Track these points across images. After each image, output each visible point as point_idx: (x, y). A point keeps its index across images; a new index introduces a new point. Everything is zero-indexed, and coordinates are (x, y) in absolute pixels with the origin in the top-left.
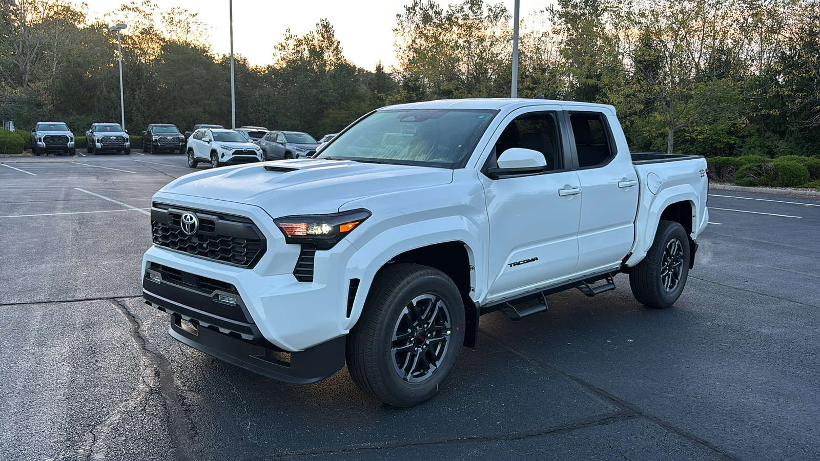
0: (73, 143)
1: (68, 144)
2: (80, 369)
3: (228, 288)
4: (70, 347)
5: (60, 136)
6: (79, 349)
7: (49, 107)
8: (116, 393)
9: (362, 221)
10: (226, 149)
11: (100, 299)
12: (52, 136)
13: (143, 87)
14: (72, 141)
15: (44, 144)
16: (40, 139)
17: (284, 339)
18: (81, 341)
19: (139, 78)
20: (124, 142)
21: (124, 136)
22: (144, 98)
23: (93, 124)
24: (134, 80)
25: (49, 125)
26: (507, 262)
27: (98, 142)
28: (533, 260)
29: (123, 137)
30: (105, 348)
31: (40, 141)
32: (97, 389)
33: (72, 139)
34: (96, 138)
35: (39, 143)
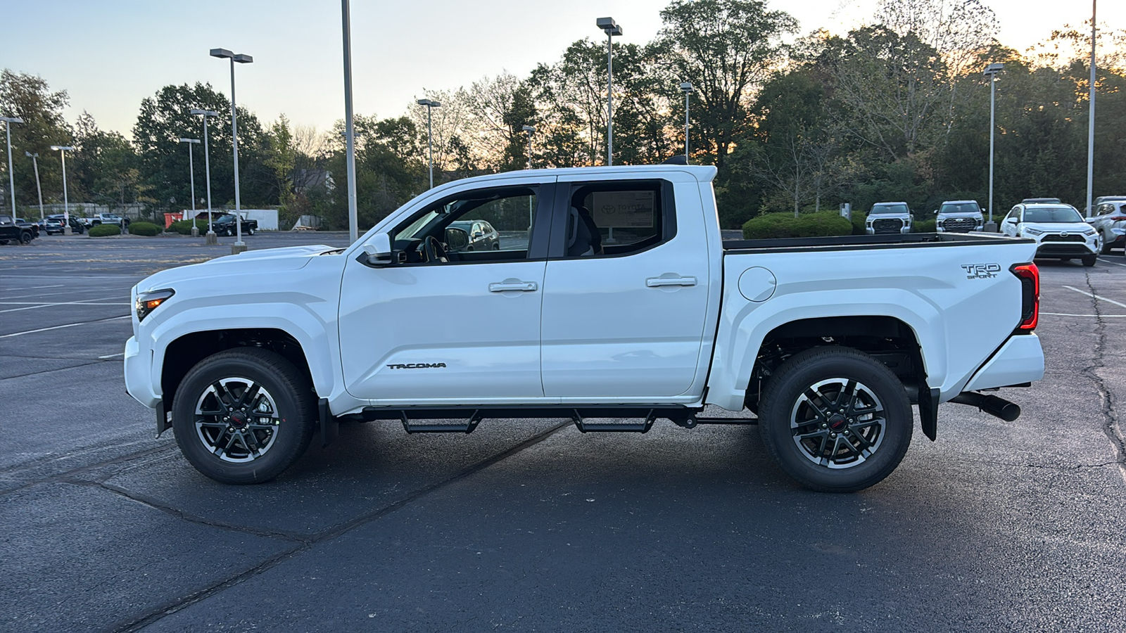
0: (908, 228)
1: (902, 229)
5: (892, 220)
7: (930, 182)
10: (1034, 233)
12: (883, 220)
13: (1050, 146)
14: (906, 225)
15: (873, 230)
16: (869, 223)
20: (975, 225)
21: (974, 217)
22: (1049, 161)
23: (944, 203)
24: (1038, 137)
25: (886, 206)
27: (940, 226)
28: (439, 365)
29: (973, 219)
31: (869, 226)
33: (907, 222)
34: (938, 221)
35: (868, 229)
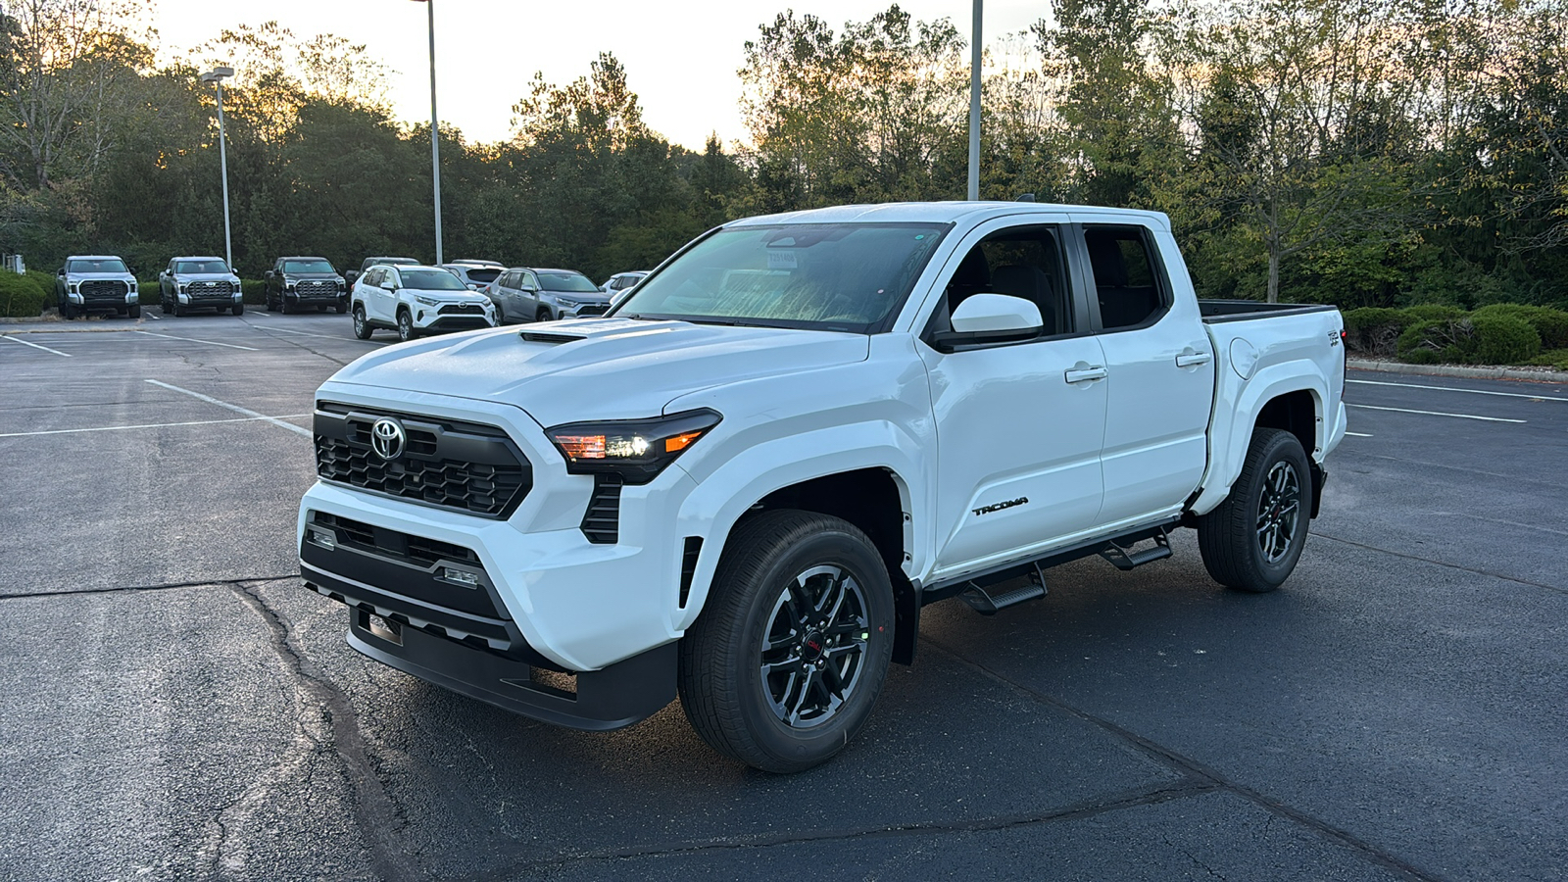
0: (136, 294)
1: (127, 297)
2: (186, 710)
3: (462, 555)
4: (164, 670)
5: (111, 282)
6: (180, 673)
7: (89, 226)
8: (255, 752)
9: (705, 431)
10: (427, 303)
11: (212, 583)
12: (96, 283)
13: (265, 187)
14: (133, 291)
15: (82, 298)
16: (73, 287)
17: (567, 647)
18: (183, 660)
19: (258, 169)
20: (232, 292)
21: (230, 280)
22: (267, 207)
23: (173, 259)
24: (247, 174)
25: (91, 261)
26: (971, 506)
27: (182, 293)
28: (1018, 502)
29: (229, 283)
30: (227, 671)
31: (74, 291)
32: (220, 744)
33: (133, 286)
34: (179, 286)
35: (71, 295)
